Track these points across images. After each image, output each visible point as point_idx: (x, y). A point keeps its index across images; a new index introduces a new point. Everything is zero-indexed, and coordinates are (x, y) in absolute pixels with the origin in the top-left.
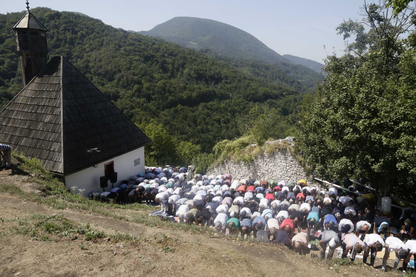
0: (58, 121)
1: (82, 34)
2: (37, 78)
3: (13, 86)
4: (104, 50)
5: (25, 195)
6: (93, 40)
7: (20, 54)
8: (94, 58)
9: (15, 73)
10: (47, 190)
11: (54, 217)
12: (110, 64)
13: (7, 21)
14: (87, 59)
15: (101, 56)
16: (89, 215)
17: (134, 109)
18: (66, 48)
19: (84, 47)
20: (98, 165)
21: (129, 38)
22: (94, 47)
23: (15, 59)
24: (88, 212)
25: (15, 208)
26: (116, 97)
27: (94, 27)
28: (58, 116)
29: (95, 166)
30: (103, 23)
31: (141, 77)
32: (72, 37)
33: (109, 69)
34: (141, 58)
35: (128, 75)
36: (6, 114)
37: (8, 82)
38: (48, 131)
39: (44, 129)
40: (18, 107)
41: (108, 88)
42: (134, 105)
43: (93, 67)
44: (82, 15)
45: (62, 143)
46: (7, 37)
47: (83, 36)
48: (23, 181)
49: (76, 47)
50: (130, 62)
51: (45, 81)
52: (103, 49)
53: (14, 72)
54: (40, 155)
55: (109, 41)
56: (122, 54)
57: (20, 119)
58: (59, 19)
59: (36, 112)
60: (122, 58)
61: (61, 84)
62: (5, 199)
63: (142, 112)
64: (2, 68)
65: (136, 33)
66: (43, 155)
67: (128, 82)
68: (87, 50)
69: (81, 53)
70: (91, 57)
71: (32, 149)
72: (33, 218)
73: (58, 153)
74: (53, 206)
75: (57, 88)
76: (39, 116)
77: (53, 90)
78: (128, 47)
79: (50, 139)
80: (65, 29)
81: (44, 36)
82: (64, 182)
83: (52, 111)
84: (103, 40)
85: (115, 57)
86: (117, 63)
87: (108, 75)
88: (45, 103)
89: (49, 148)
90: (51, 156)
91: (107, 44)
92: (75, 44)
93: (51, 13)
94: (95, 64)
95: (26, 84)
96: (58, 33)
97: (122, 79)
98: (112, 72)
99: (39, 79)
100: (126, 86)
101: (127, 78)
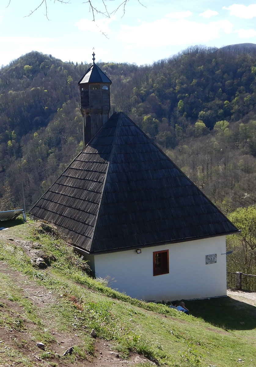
0: (100, 190)
7: (81, 112)
28: (101, 183)
29: (137, 252)
38: (89, 201)
39: (86, 198)
40: (72, 172)
45: (97, 215)
51: (100, 142)
57: (70, 186)
59: (84, 179)
61: (113, 145)
66: (78, 228)
71: (72, 221)
73: (91, 227)
75: (108, 150)
76: (86, 183)
77: (104, 152)
79: (88, 210)
81: (107, 89)
83: (98, 178)
88: (94, 168)
89: (85, 220)
90: (85, 230)
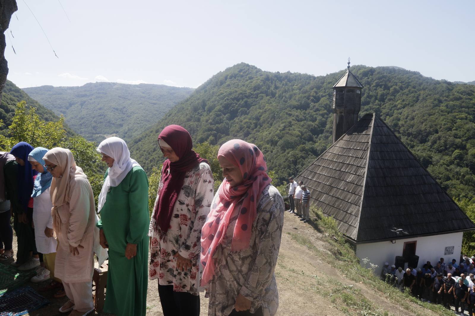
0: (360, 183)
1: (395, 89)
2: (346, 135)
3: (320, 142)
4: (419, 106)
5: (321, 253)
6: (407, 95)
7: (335, 111)
8: (406, 115)
9: (324, 130)
10: (337, 254)
11: (351, 288)
12: (424, 123)
13: (325, 82)
14: (397, 117)
15: (414, 114)
16: (385, 300)
17: (450, 181)
18: (376, 105)
19: (395, 103)
20: (397, 241)
21: (454, 91)
22: (407, 103)
23: (326, 116)
24: (385, 295)
25: (310, 264)
26: (428, 162)
27: (410, 81)
28: (361, 177)
29: (392, 242)
30: (421, 76)
31: (467, 140)
32: (383, 93)
33: (422, 129)
34: (468, 116)
35: (447, 137)
36: (313, 169)
37: (316, 138)
38: (348, 192)
39: (344, 188)
40: (325, 163)
41: (418, 150)
42: (451, 176)
43: (403, 125)
44: (397, 68)
45: (361, 206)
46: (322, 97)
47: (396, 91)
48: (317, 238)
49: (386, 103)
50: (452, 120)
51: (354, 139)
52: (417, 106)
53: (323, 128)
54: (336, 215)
55: (427, 96)
56: (442, 111)
57: (324, 175)
58: (372, 75)
59: (340, 170)
60: (442, 115)
61: (370, 143)
62: (303, 252)
63: (462, 186)
64: (314, 125)
65: (465, 84)
66: (339, 215)
67: (446, 145)
68: (398, 107)
69: (391, 110)
70: (402, 114)
71: (330, 207)
72: (330, 282)
73: (354, 217)
74: (347, 274)
75: (364, 147)
76: (342, 175)
77: (361, 149)
78: (451, 102)
79: (349, 200)
80: (378, 85)
81: (359, 93)
82: (355, 250)
83: (356, 171)
84: (419, 95)
85: (431, 115)
86: (434, 121)
87: (420, 136)
88: (350, 162)
89: (346, 209)
90: (347, 219)
91: (424, 99)
92: (386, 100)
93: (365, 70)
94: (406, 122)
95: (336, 141)
96: (370, 90)
97: (438, 142)
98: (426, 132)
99: (348, 137)
100: (444, 150)
101: (445, 141)
